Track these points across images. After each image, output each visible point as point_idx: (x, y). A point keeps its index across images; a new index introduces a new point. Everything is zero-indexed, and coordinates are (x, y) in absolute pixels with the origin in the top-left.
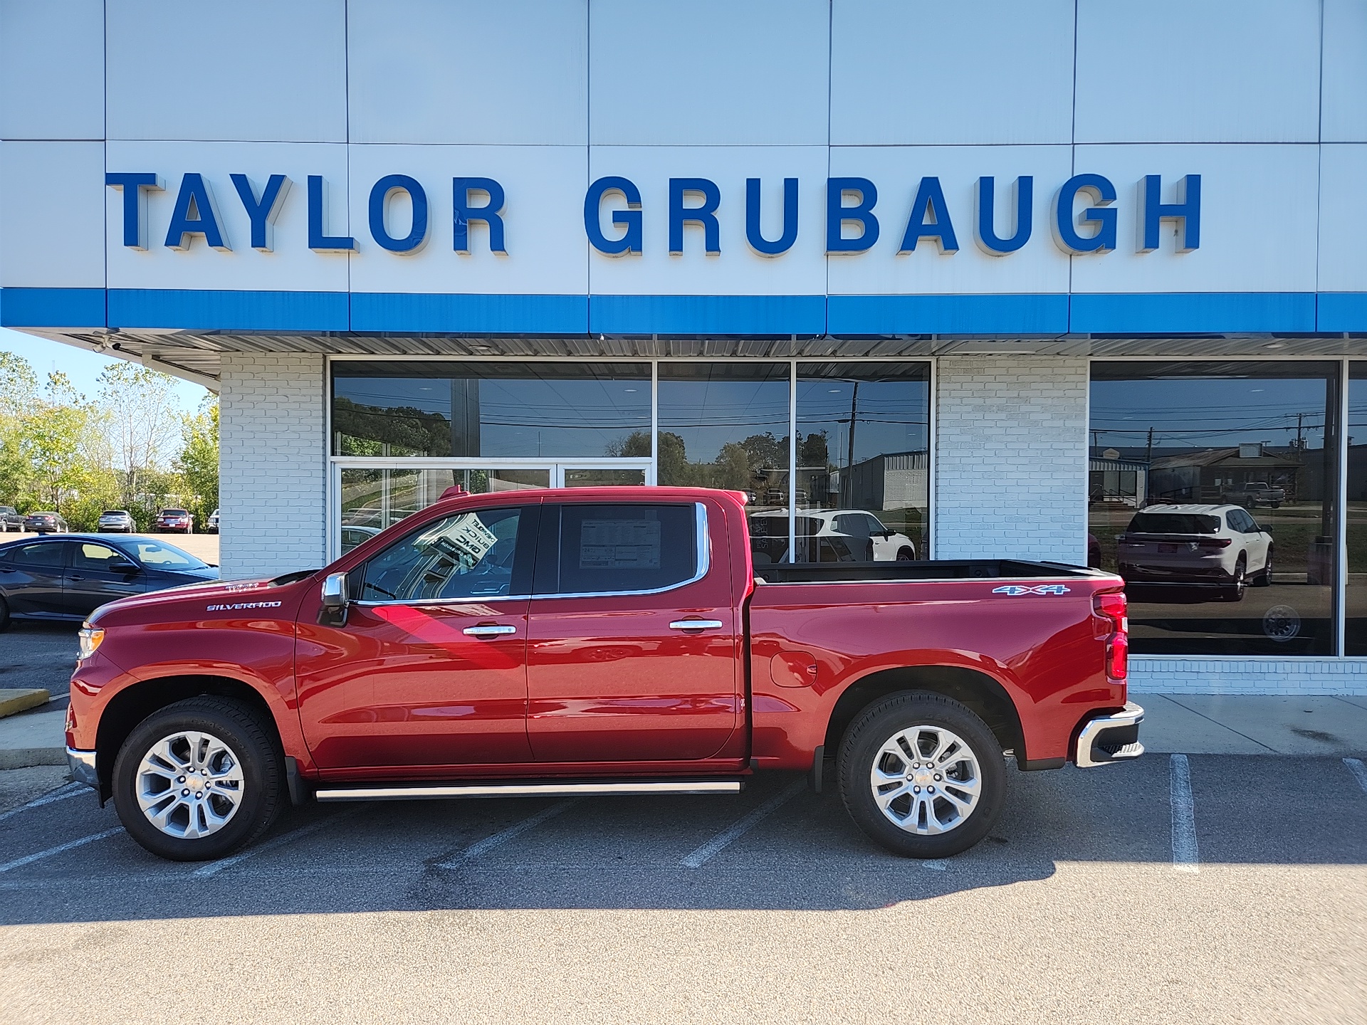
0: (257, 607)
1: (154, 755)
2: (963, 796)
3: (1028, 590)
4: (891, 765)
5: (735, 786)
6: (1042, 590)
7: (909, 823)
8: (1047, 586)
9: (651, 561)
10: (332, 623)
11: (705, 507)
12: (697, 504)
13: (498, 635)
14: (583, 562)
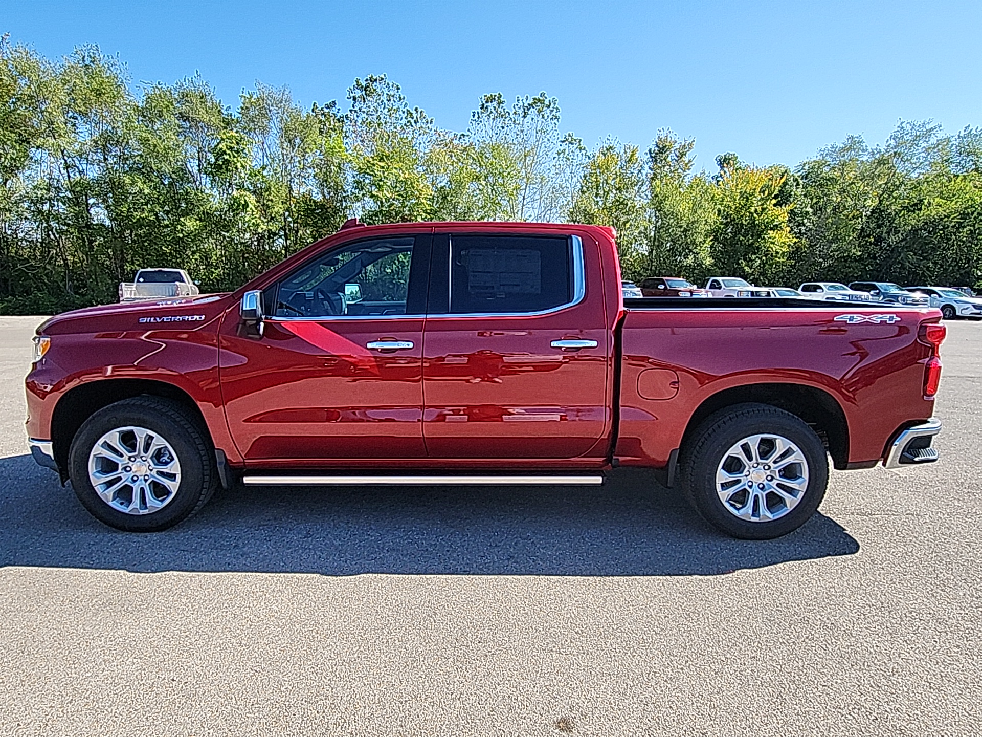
0: (183, 320)
1: (105, 442)
2: (790, 491)
3: (865, 319)
4: (734, 466)
5: (598, 480)
6: (876, 319)
7: (745, 513)
8: (880, 316)
9: (532, 287)
10: (250, 336)
11: (580, 239)
12: (573, 236)
13: (396, 350)
14: (471, 287)
